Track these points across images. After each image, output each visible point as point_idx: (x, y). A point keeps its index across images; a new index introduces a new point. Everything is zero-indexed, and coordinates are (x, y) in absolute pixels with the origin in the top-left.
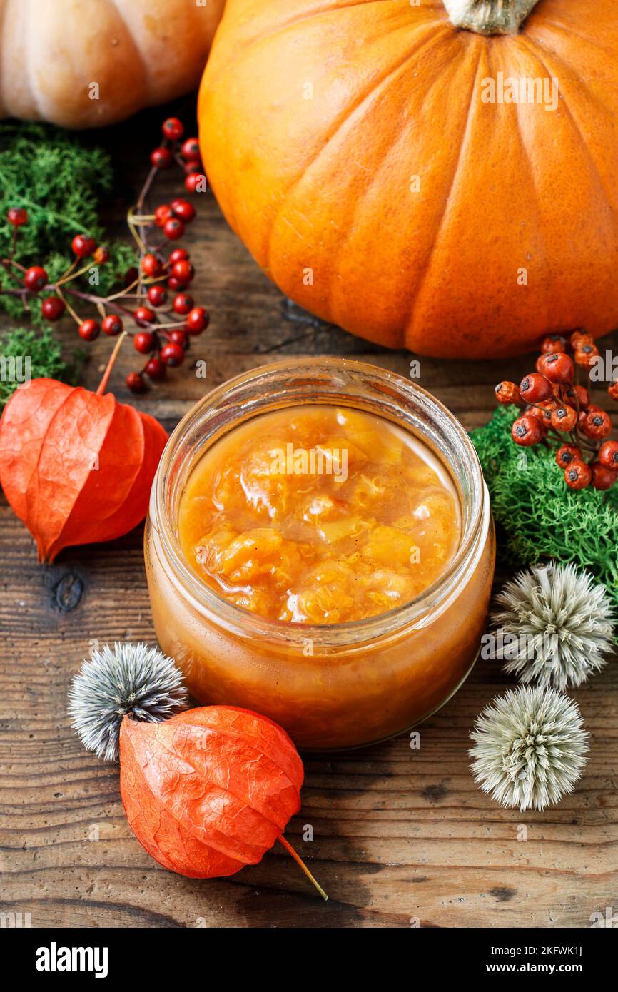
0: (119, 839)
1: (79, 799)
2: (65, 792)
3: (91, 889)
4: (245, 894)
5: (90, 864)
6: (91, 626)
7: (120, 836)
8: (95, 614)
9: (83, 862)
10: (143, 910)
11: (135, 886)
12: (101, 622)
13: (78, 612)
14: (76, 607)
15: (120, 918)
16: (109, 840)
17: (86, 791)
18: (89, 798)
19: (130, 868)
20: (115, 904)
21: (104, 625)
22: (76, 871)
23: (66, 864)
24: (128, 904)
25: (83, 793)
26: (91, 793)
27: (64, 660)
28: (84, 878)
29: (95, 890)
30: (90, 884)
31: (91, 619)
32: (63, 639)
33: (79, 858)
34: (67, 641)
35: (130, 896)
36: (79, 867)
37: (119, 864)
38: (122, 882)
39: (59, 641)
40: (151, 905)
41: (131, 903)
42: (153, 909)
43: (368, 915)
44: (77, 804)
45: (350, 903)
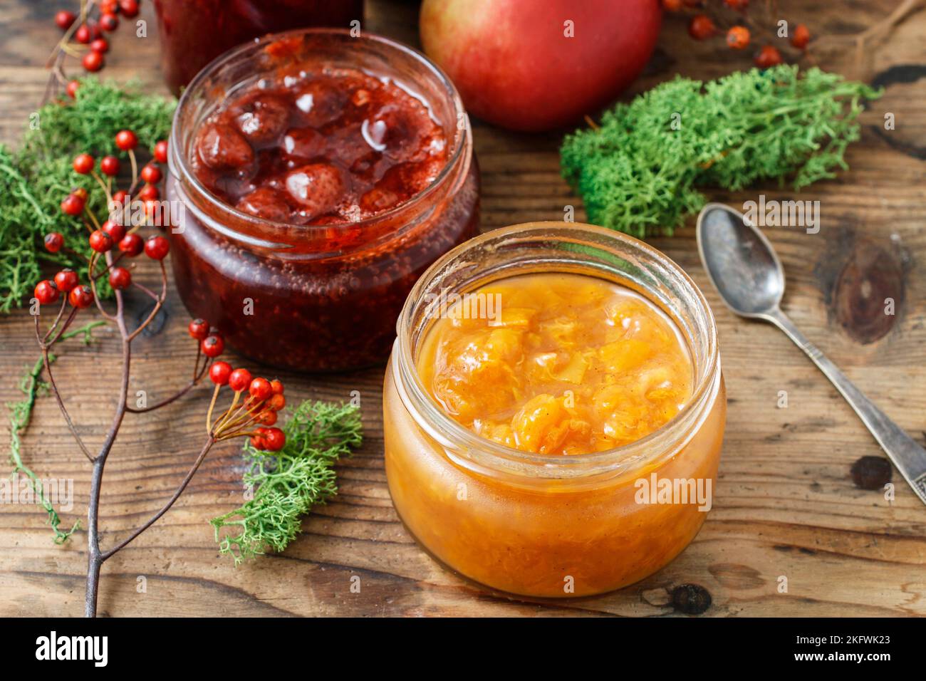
0: (194, 524)
1: (158, 491)
2: (145, 485)
3: (167, 566)
4: (313, 570)
5: (168, 545)
6: (173, 348)
7: (196, 522)
8: (176, 338)
9: (161, 544)
10: (216, 583)
11: (209, 563)
12: (183, 345)
13: (161, 336)
14: (160, 332)
15: (194, 590)
16: (185, 525)
17: (165, 484)
18: (168, 490)
19: (205, 549)
20: (190, 579)
21: (185, 347)
22: (154, 551)
23: (144, 545)
24: (202, 579)
25: (162, 487)
26: (170, 486)
27: (147, 376)
28: (161, 556)
29: (172, 567)
30: (167, 561)
31: (173, 342)
32: (147, 358)
33: (157, 540)
34: (150, 360)
35: (204, 571)
36: (156, 547)
37: (195, 545)
38: (196, 560)
39: (143, 361)
40: (224, 579)
41: (205, 577)
42: (226, 582)
43: (427, 587)
44: (156, 495)
45: (410, 577)
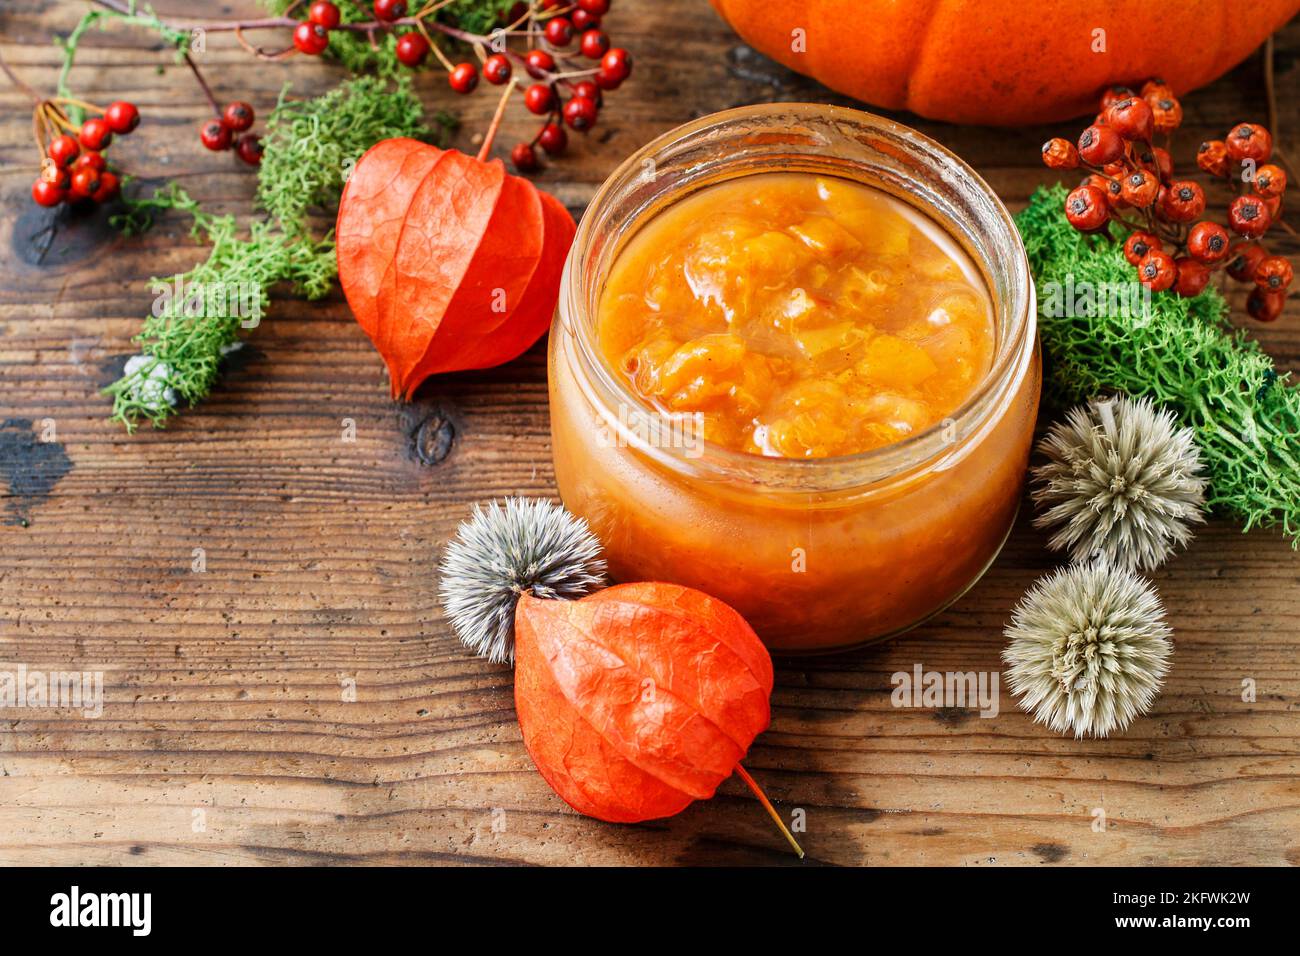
0: (508, 773)
1: (451, 718)
2: (432, 708)
3: (470, 840)
5: (469, 806)
6: (465, 485)
7: (509, 769)
8: (471, 469)
9: (459, 803)
11: (533, 836)
12: (479, 480)
13: (447, 465)
14: (443, 459)
16: (494, 774)
17: (462, 707)
18: (466, 717)
19: (525, 812)
20: (504, 861)
21: (484, 484)
22: (449, 815)
23: (434, 805)
24: (523, 861)
25: (457, 711)
26: (469, 710)
27: (428, 530)
28: (460, 824)
29: (476, 841)
30: (468, 833)
31: (466, 476)
32: (427, 503)
33: (453, 798)
34: (432, 504)
35: (525, 850)
36: (453, 809)
38: (513, 831)
39: (421, 505)
41: (527, 861)
44: (449, 725)
